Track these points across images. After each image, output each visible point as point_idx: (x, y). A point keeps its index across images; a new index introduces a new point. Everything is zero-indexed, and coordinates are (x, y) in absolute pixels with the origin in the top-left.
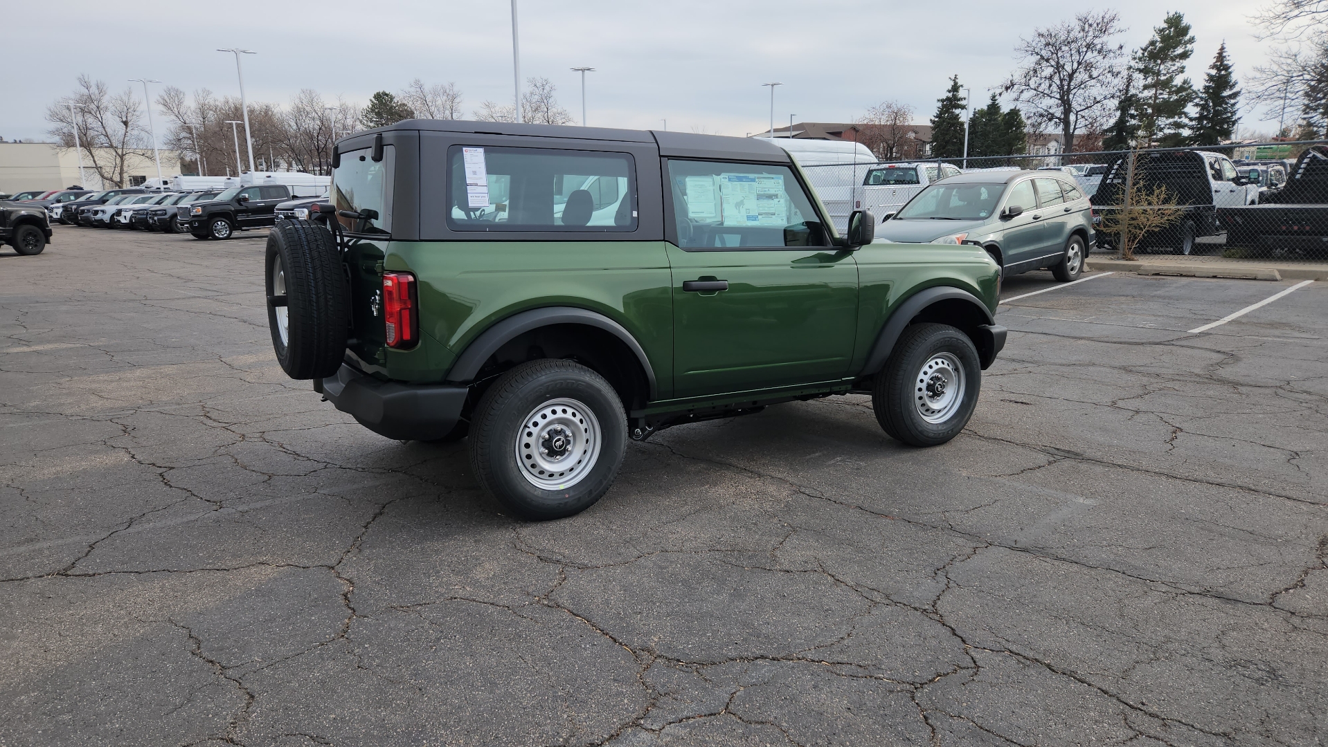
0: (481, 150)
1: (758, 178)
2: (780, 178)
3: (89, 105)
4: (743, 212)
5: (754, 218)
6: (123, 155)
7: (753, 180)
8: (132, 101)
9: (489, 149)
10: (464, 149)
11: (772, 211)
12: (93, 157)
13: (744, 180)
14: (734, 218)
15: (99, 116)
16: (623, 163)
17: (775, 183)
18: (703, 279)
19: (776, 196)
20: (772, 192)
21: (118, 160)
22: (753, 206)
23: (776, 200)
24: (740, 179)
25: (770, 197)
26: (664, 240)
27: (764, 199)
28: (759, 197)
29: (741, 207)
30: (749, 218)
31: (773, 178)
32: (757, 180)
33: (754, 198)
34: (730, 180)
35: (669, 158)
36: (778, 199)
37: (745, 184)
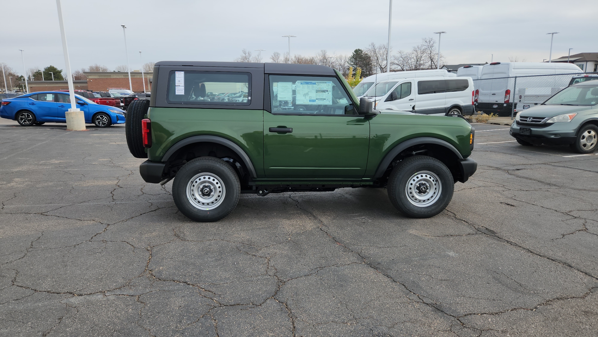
0: (183, 73)
1: (317, 83)
2: (330, 84)
4: (308, 98)
5: (314, 101)
7: (315, 84)
9: (186, 72)
10: (176, 72)
11: (324, 97)
13: (309, 84)
14: (301, 100)
16: (246, 77)
17: (328, 85)
18: (279, 127)
19: (327, 91)
20: (325, 89)
22: (313, 95)
23: (327, 93)
24: (307, 83)
25: (324, 91)
26: (263, 110)
27: (320, 92)
28: (317, 91)
29: (307, 96)
30: (310, 101)
31: (326, 83)
32: (317, 84)
33: (314, 92)
34: (301, 84)
35: (269, 74)
36: (328, 93)
37: (310, 86)
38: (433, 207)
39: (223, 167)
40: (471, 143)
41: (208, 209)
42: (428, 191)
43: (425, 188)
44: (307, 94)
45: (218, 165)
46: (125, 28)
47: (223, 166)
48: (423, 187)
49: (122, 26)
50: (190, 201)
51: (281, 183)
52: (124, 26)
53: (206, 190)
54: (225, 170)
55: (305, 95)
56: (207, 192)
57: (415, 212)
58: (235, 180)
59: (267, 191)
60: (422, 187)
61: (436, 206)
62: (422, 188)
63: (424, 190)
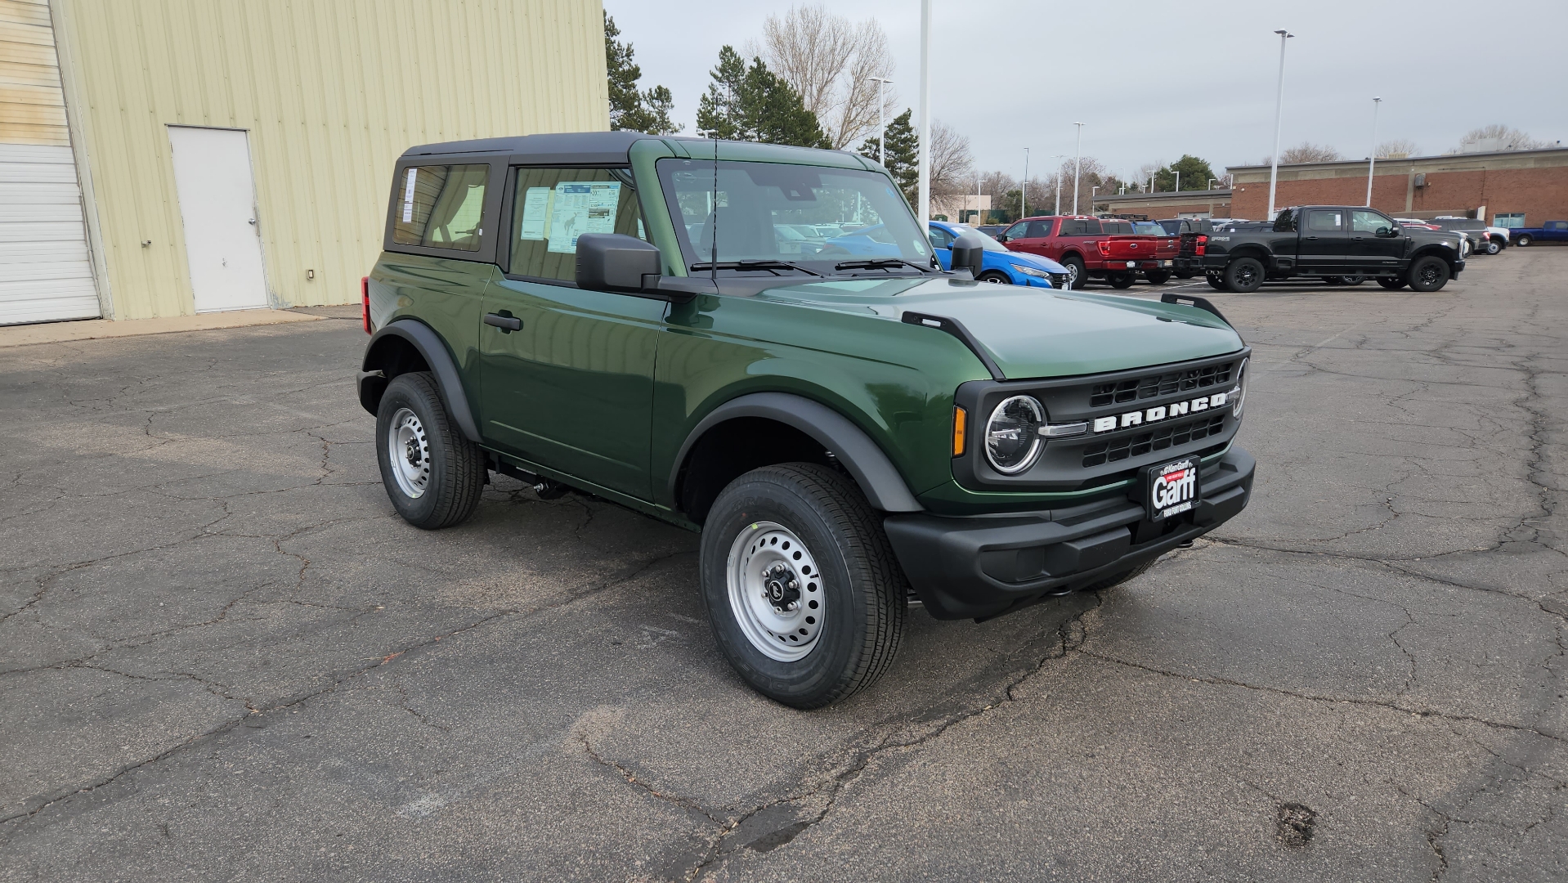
0: (416, 172)
1: (594, 187)
2: (616, 187)
7: (588, 190)
13: (579, 190)
14: (561, 241)
17: (610, 195)
18: (502, 313)
19: (608, 212)
20: (605, 207)
22: (583, 225)
24: (575, 189)
25: (602, 213)
26: (495, 264)
27: (596, 216)
28: (592, 213)
29: (570, 228)
31: (608, 187)
32: (592, 190)
33: (585, 214)
34: (566, 191)
35: (518, 167)
36: (609, 217)
37: (580, 196)
39: (424, 403)
40: (959, 449)
41: (413, 495)
42: (793, 604)
43: (779, 591)
44: (573, 221)
46: (1289, 36)
48: (776, 584)
49: (1278, 32)
50: (394, 469)
52: (1283, 32)
53: (411, 449)
54: (426, 410)
55: (568, 223)
56: (412, 456)
60: (773, 583)
61: (804, 672)
63: (779, 598)
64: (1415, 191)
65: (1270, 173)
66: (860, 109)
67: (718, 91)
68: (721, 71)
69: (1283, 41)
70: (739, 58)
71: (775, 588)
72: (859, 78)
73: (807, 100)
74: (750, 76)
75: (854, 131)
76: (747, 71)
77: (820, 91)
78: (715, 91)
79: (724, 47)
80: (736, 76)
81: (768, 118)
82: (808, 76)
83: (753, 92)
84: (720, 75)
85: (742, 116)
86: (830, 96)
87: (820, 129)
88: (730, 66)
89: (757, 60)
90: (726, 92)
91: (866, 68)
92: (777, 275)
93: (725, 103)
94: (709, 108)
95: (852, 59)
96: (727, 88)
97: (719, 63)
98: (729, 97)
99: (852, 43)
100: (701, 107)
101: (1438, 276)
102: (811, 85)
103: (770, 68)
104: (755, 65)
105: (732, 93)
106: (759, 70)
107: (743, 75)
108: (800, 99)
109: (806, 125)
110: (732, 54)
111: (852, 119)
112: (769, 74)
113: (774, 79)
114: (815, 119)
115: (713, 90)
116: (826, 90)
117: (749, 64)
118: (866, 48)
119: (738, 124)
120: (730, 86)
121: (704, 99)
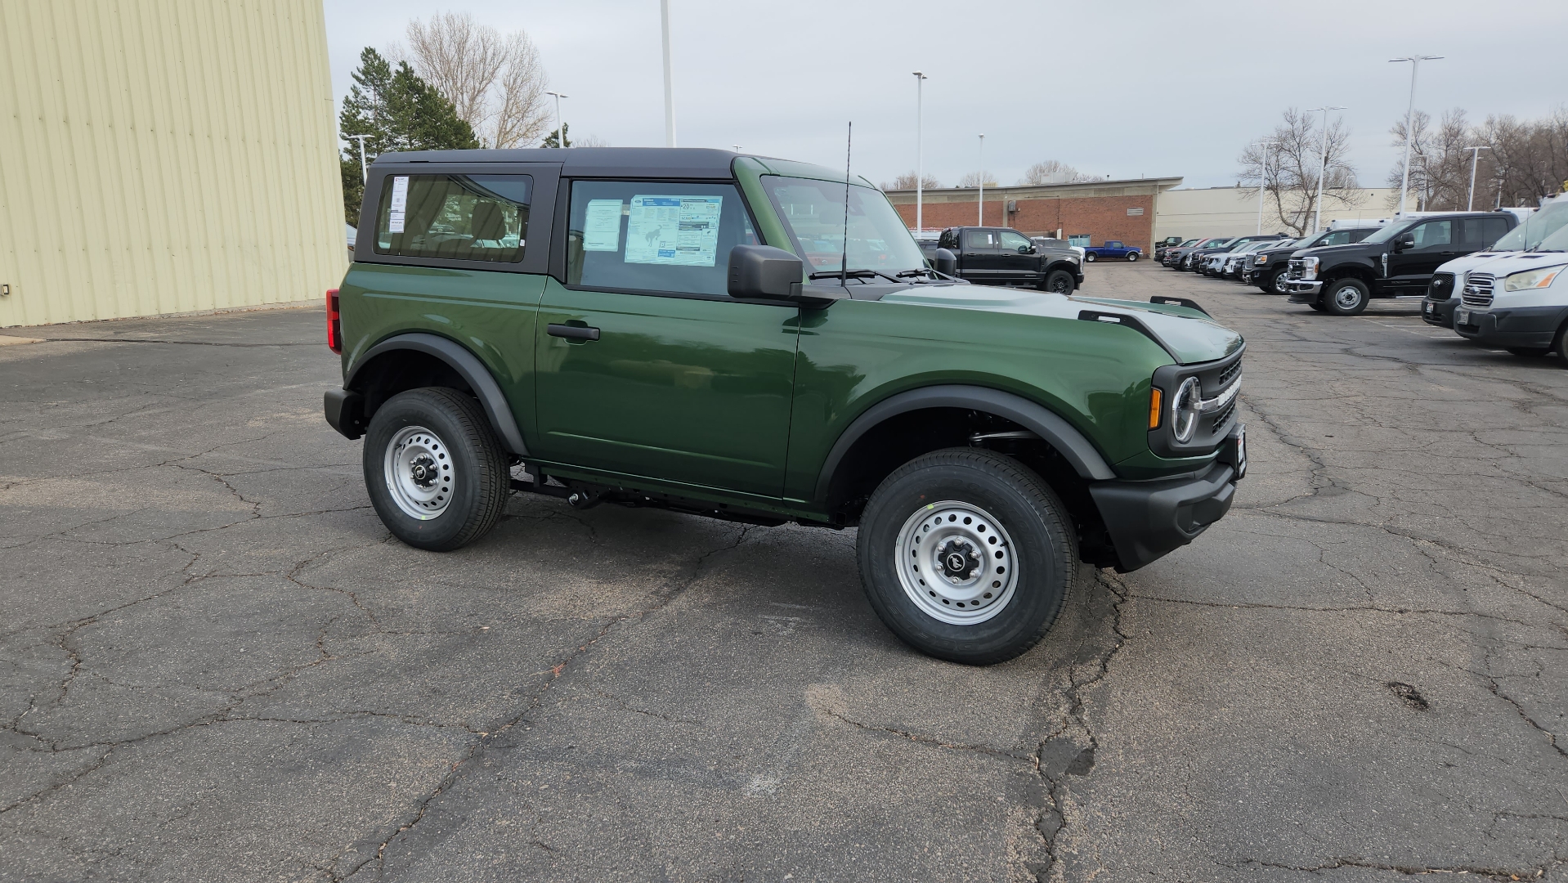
0: (407, 179)
1: (684, 200)
2: (717, 201)
3: (1288, 143)
4: (656, 245)
5: (670, 253)
6: (1313, 197)
7: (677, 204)
8: (1338, 133)
9: (414, 178)
10: (395, 178)
11: (697, 244)
12: (1279, 200)
13: (664, 203)
14: (640, 251)
15: (1298, 153)
16: (521, 186)
17: (708, 208)
18: (571, 323)
19: (707, 225)
20: (702, 219)
21: (1307, 202)
22: (672, 237)
23: (705, 231)
24: (659, 203)
25: (698, 226)
26: (549, 275)
27: (690, 229)
28: (683, 226)
29: (654, 239)
30: (661, 253)
31: (706, 201)
32: (682, 203)
33: (674, 226)
34: (645, 204)
35: (572, 179)
36: (708, 230)
37: (666, 209)
38: (984, 634)
39: (448, 418)
40: (1155, 422)
41: (423, 518)
42: (975, 572)
43: (960, 562)
44: (657, 233)
45: (437, 411)
46: (924, 78)
47: (449, 416)
48: (955, 556)
49: (915, 74)
50: (391, 492)
51: (596, 479)
52: (919, 74)
53: (420, 468)
54: (450, 425)
55: (651, 236)
56: (421, 476)
57: (922, 635)
58: (472, 455)
59: (588, 495)
60: (950, 556)
61: (995, 631)
62: (951, 560)
63: (960, 568)
64: (1008, 215)
65: (916, 197)
66: (515, 122)
67: (362, 94)
68: (364, 73)
69: (920, 82)
70: (384, 61)
71: (954, 560)
72: (511, 90)
73: (458, 108)
74: (397, 80)
75: (511, 142)
76: (394, 75)
77: (473, 99)
78: (359, 94)
79: (366, 49)
80: (381, 80)
81: (420, 125)
82: (459, 85)
83: (401, 98)
84: (363, 78)
85: (390, 121)
86: (483, 106)
87: (475, 139)
88: (373, 68)
89: (403, 64)
90: (370, 94)
91: (519, 81)
92: (864, 283)
93: (370, 108)
94: (353, 111)
95: (504, 70)
96: (372, 92)
97: (362, 65)
98: (375, 101)
99: (502, 54)
100: (344, 110)
101: (1066, 287)
102: (462, 94)
103: (418, 74)
104: (401, 69)
105: (378, 97)
106: (407, 74)
107: (388, 80)
108: (452, 108)
109: (461, 134)
110: (376, 57)
111: (508, 130)
112: (418, 79)
113: (423, 85)
114: (470, 128)
115: (357, 93)
116: (479, 99)
117: (394, 67)
118: (518, 60)
119: (386, 129)
120: (375, 90)
121: (347, 101)
